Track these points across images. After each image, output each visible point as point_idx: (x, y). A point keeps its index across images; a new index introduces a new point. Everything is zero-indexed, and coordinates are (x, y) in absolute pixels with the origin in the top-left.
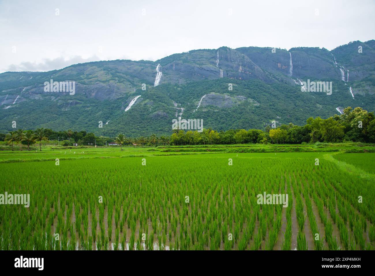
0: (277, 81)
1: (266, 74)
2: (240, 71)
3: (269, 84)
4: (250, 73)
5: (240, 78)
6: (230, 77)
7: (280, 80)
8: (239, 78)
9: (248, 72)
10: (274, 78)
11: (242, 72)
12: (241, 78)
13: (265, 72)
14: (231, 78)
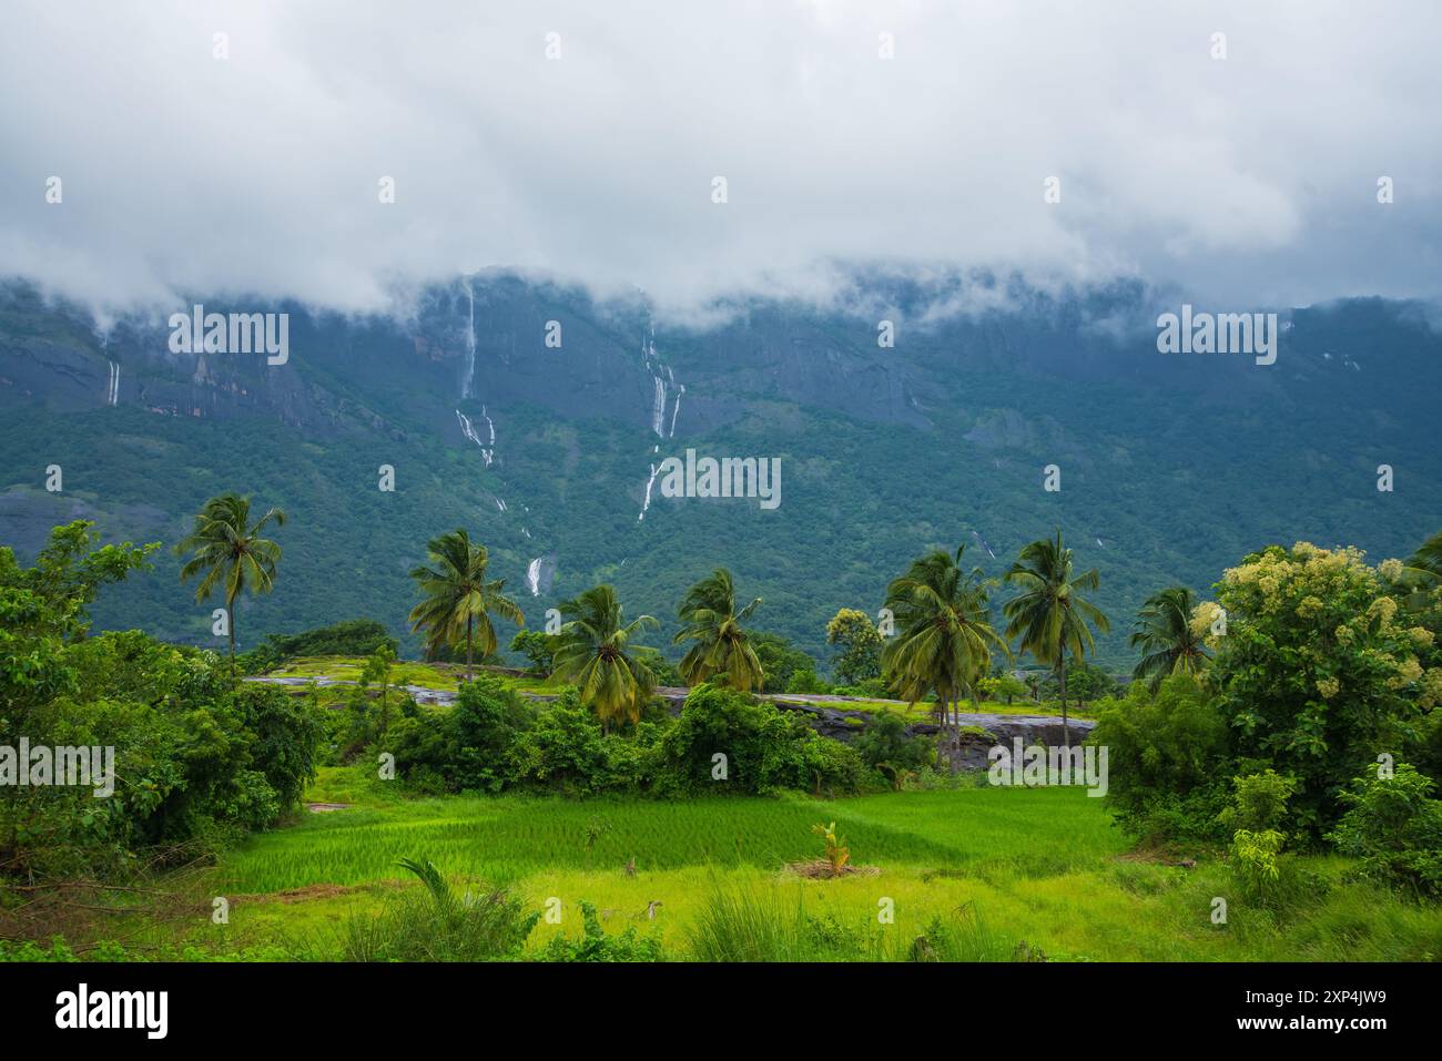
0: (360, 428)
1: (317, 397)
2: (198, 379)
3: (320, 445)
4: (245, 392)
5: (197, 413)
6: (149, 406)
7: (375, 424)
8: (193, 411)
9: (234, 386)
10: (351, 414)
11: (205, 384)
12: (202, 414)
13: (315, 386)
14: (155, 410)
